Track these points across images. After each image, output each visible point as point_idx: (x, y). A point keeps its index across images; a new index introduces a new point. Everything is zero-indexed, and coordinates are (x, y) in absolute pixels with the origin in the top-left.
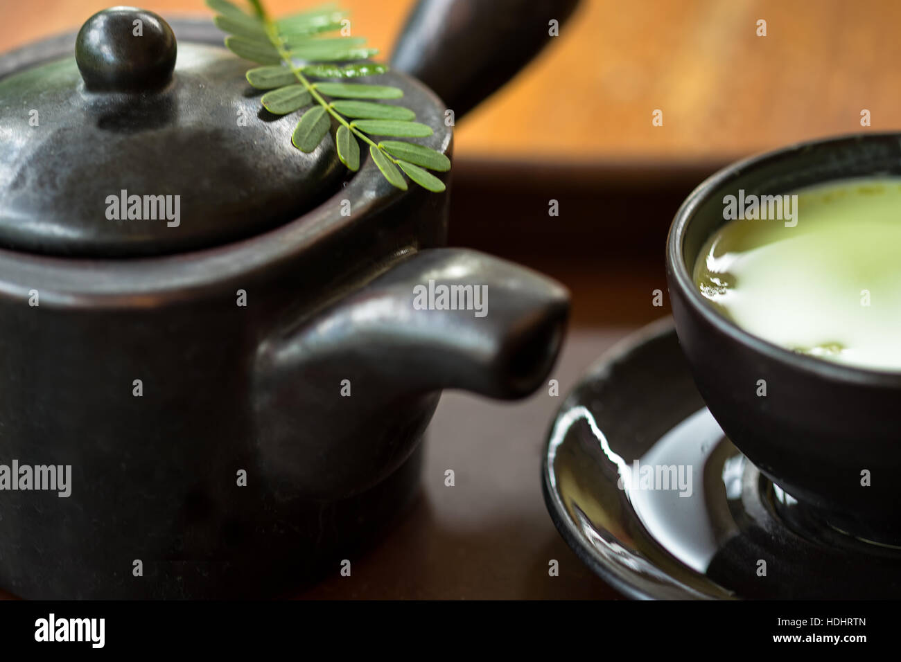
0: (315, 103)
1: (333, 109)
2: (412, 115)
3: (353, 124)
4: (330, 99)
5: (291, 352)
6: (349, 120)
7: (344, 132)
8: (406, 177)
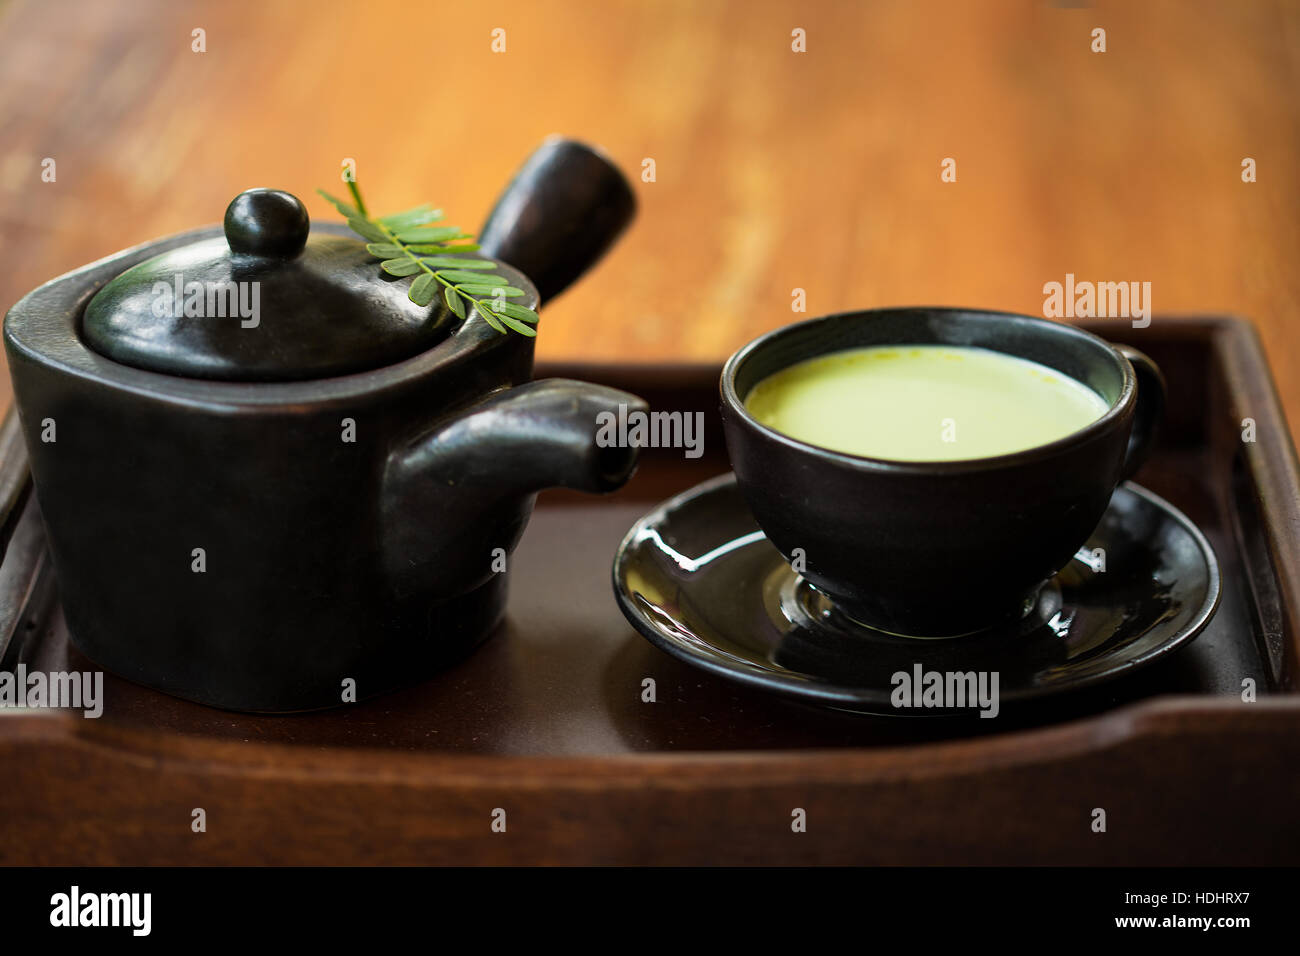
0: (422, 272)
1: (439, 276)
2: (506, 281)
3: (457, 286)
4: (434, 269)
5: (415, 459)
6: (453, 284)
7: (451, 292)
8: (504, 325)
